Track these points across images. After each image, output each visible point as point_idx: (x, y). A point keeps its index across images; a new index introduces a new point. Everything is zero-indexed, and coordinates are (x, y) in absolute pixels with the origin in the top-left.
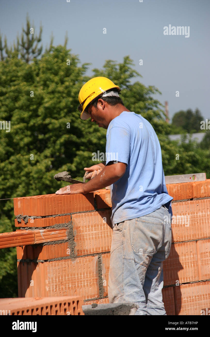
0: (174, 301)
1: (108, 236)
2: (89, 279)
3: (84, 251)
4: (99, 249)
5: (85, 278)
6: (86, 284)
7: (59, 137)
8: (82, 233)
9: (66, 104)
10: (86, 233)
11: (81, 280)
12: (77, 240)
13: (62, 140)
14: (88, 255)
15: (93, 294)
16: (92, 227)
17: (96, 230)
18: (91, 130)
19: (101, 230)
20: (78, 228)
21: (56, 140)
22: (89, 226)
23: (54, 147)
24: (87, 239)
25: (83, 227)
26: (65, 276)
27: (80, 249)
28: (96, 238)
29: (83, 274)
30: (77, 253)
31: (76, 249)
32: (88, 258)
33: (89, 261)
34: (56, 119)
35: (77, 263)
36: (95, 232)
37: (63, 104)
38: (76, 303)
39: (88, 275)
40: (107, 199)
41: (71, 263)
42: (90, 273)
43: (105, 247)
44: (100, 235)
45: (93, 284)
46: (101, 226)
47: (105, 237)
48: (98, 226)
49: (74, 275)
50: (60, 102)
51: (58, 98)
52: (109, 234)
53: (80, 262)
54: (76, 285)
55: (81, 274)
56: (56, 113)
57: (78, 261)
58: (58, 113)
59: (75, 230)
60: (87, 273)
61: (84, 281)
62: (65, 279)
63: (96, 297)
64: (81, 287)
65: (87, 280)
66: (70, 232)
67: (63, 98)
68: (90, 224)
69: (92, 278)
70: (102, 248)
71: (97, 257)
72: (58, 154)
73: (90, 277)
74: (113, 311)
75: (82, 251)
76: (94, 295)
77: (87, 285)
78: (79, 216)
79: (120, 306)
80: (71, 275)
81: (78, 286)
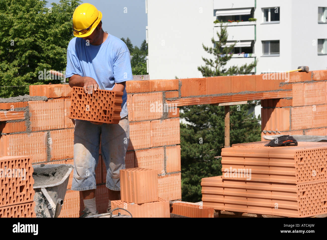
0: (101, 165)
1: (55, 118)
2: (40, 148)
3: (37, 128)
4: (48, 127)
5: (37, 147)
6: (37, 151)
7: (24, 52)
8: (36, 115)
9: (31, 28)
10: (38, 115)
11: (34, 148)
12: (32, 120)
13: (27, 54)
14: (40, 131)
15: (42, 158)
16: (43, 111)
17: (46, 113)
18: (49, 48)
19: (50, 113)
20: (33, 111)
21: (23, 54)
22: (41, 110)
23: (21, 59)
24: (39, 120)
25: (37, 111)
26: (22, 145)
27: (34, 126)
28: (46, 119)
29: (36, 145)
30: (31, 129)
31: (31, 126)
32: (40, 133)
33: (41, 135)
34: (23, 38)
35: (32, 136)
36: (46, 115)
37: (28, 28)
38: (27, 160)
39: (40, 145)
40: (55, 91)
41: (27, 136)
42: (41, 144)
43: (53, 126)
44: (49, 117)
45: (43, 152)
46: (50, 110)
47: (53, 118)
48: (48, 110)
49: (29, 145)
50: (26, 26)
51: (25, 23)
52: (56, 117)
53: (34, 136)
54: (31, 152)
55: (34, 144)
56: (23, 34)
57: (33, 135)
58: (25, 34)
59: (30, 113)
60: (38, 144)
61: (36, 149)
62: (22, 147)
63: (45, 161)
64: (34, 153)
65: (38, 149)
66: (27, 114)
67: (29, 23)
68: (42, 109)
69: (42, 148)
70: (51, 126)
71: (46, 133)
72: (23, 64)
73: (40, 147)
74: (56, 169)
75: (35, 128)
76: (43, 160)
77: (39, 152)
78: (34, 103)
79: (61, 166)
80: (27, 145)
81: (32, 153)
